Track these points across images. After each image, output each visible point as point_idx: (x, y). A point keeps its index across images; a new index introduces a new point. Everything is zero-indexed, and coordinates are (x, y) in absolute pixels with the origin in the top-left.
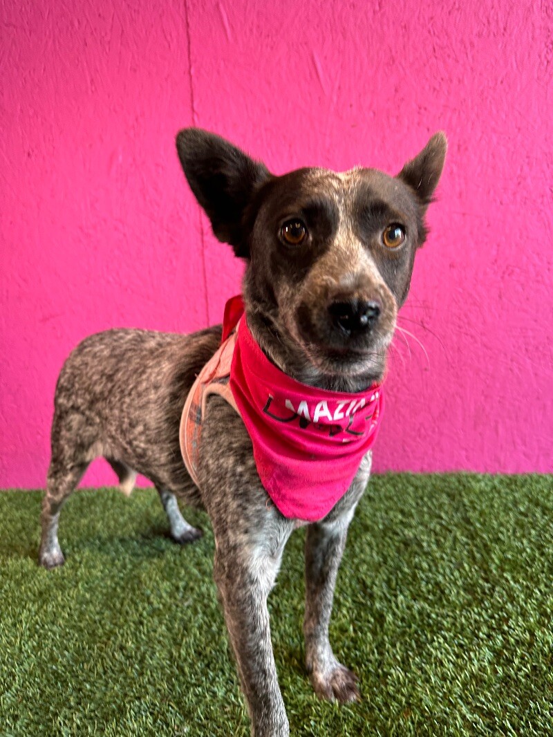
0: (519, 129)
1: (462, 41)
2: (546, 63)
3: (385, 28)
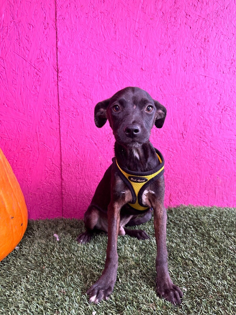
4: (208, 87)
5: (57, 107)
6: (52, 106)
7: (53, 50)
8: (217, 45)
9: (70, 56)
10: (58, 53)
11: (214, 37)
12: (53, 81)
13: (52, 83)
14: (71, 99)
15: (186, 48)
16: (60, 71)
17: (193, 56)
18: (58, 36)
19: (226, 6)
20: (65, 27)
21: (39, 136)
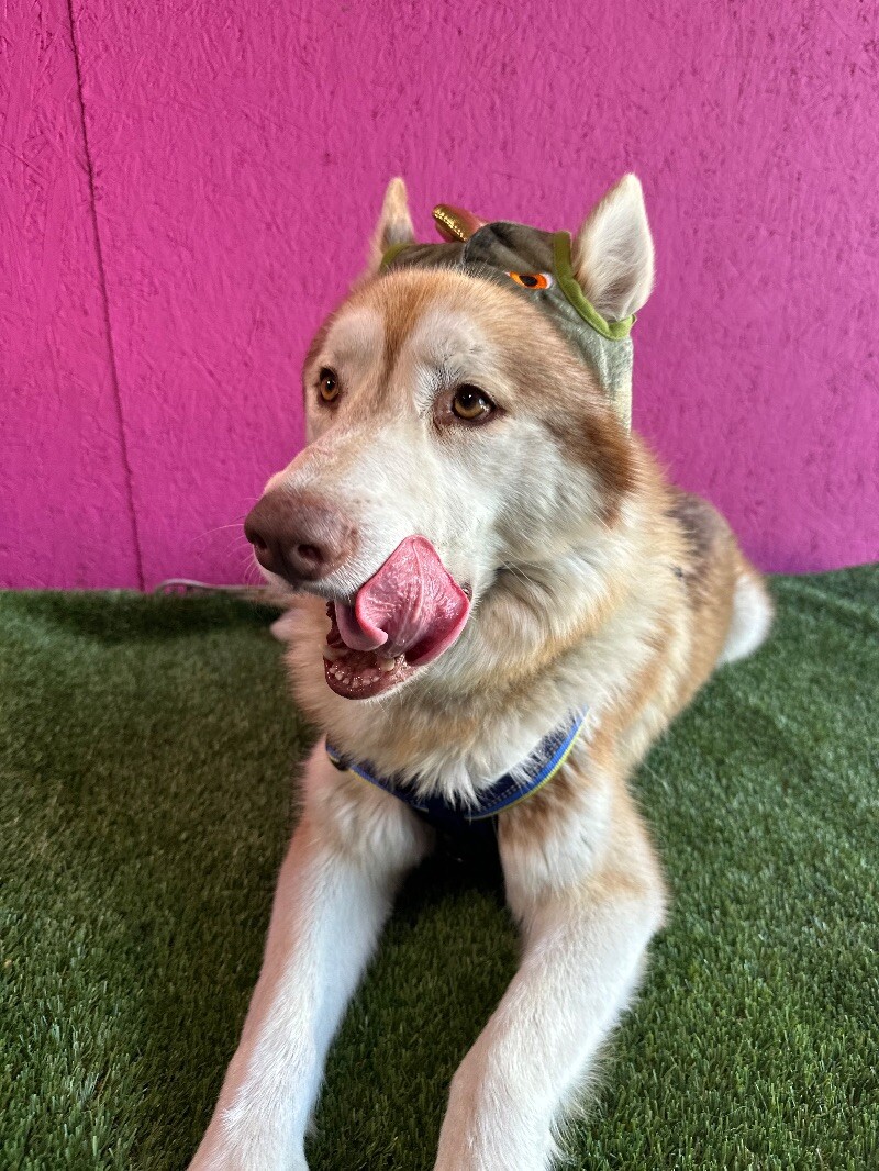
5: (97, 273)
6: (82, 271)
7: (72, 111)
8: (540, 82)
9: (120, 128)
10: (87, 119)
11: (531, 57)
12: (79, 201)
13: (77, 205)
14: (134, 251)
16: (95, 170)
18: (83, 70)
20: (100, 43)
21: (55, 354)
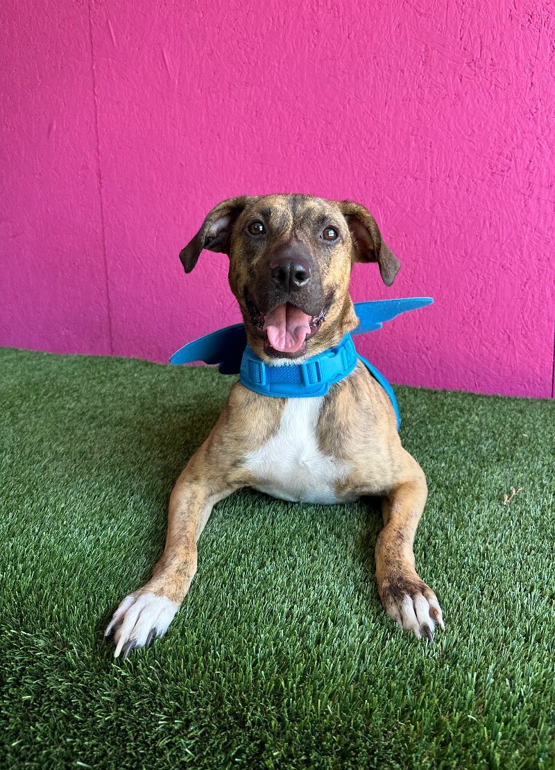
0: (297, 97)
1: (256, 35)
2: (313, 46)
3: (207, 28)
4: (267, 178)
15: (233, 129)
17: (242, 137)
19: (282, 60)
